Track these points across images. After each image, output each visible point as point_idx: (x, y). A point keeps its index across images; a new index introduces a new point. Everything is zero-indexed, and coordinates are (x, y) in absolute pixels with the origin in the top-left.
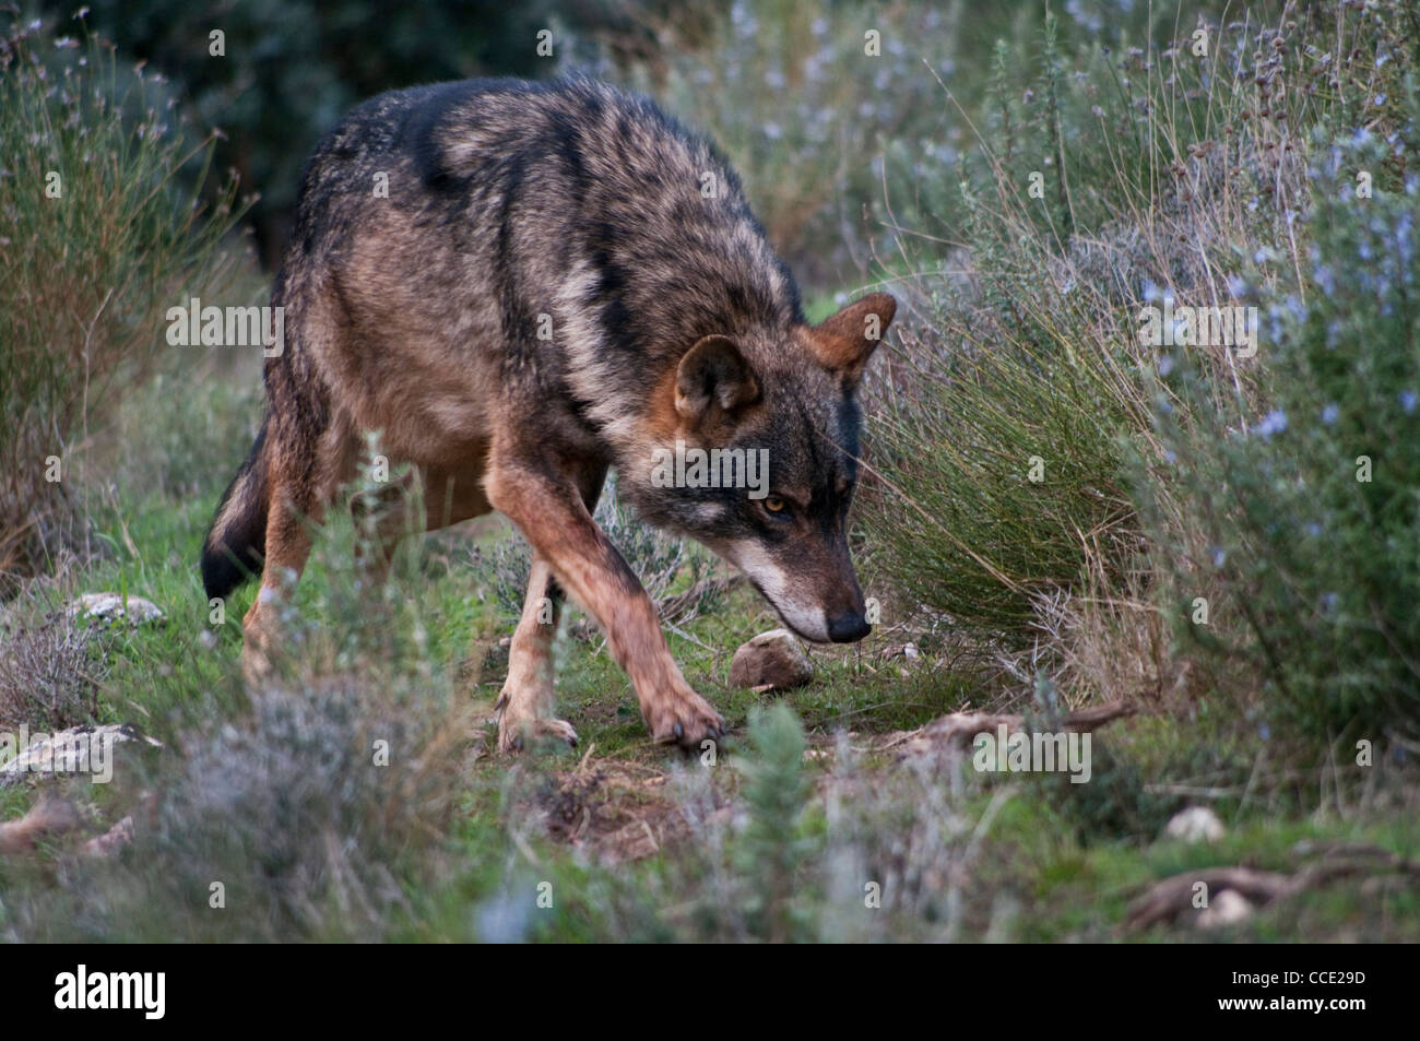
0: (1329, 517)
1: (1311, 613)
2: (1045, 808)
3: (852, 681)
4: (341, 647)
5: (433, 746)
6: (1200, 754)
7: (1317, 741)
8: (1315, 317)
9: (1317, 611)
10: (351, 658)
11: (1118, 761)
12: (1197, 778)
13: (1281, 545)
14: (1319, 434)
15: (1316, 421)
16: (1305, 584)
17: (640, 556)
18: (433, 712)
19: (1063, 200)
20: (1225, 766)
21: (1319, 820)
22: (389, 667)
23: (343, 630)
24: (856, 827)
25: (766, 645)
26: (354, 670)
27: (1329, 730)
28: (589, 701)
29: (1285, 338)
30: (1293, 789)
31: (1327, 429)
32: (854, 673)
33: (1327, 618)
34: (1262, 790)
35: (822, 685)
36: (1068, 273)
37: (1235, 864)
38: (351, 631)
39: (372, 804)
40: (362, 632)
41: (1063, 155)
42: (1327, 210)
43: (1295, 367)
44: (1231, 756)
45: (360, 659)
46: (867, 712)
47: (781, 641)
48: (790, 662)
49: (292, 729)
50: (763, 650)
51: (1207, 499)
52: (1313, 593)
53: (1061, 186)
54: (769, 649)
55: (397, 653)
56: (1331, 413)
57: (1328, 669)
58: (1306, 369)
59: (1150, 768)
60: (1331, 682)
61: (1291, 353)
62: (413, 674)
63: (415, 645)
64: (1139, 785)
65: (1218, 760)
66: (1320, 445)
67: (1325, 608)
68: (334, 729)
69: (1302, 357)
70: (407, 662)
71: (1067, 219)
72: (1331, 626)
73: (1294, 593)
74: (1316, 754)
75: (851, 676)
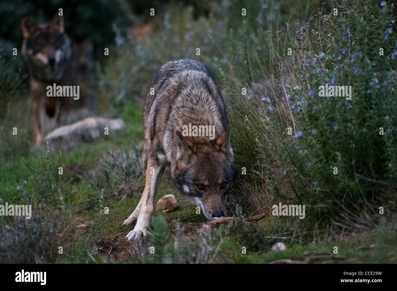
0: (314, 160)
1: (310, 188)
2: (238, 243)
3: (191, 208)
4: (39, 202)
5: (65, 230)
6: (280, 227)
7: (312, 223)
8: (310, 105)
9: (312, 187)
10: (42, 205)
11: (258, 230)
12: (280, 234)
13: (301, 169)
14: (311, 137)
15: (310, 133)
16: (308, 179)
17: (132, 174)
18: (65, 220)
19: (249, 73)
20: (287, 231)
21: (313, 245)
22: (53, 207)
23: (40, 198)
24: (182, 250)
25: (167, 199)
26: (43, 208)
27: (315, 220)
28: (117, 215)
29: (301, 111)
30: (306, 236)
31: (313, 136)
32: (191, 206)
33: (314, 189)
34: (297, 237)
35: (182, 209)
36: (250, 93)
37: (288, 258)
38: (42, 197)
39: (48, 246)
40: (46, 197)
41: (249, 61)
42: (312, 75)
43: (304, 119)
44: (289, 228)
45: (44, 205)
46: (194, 217)
47: (171, 198)
48: (173, 203)
49: (25, 225)
50: (166, 200)
51: (281, 156)
52: (310, 182)
53: (249, 69)
54: (168, 200)
55: (55, 203)
56: (314, 131)
57: (315, 203)
58: (307, 120)
59: (267, 232)
60: (315, 206)
61: (303, 115)
62: (60, 209)
63: (60, 201)
64: (263, 236)
65: (285, 229)
66: (311, 140)
67: (313, 186)
68: (36, 225)
69: (306, 116)
70: (58, 206)
71: (251, 78)
72: (315, 191)
73: (305, 182)
74: (312, 227)
75: (190, 207)
